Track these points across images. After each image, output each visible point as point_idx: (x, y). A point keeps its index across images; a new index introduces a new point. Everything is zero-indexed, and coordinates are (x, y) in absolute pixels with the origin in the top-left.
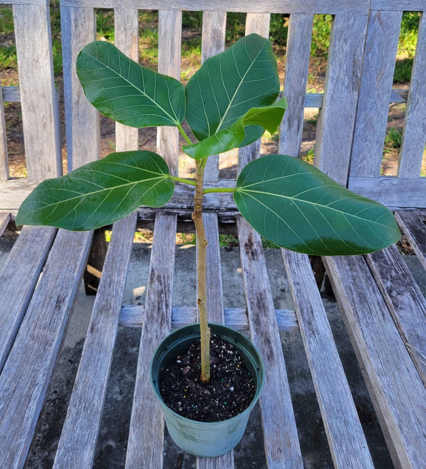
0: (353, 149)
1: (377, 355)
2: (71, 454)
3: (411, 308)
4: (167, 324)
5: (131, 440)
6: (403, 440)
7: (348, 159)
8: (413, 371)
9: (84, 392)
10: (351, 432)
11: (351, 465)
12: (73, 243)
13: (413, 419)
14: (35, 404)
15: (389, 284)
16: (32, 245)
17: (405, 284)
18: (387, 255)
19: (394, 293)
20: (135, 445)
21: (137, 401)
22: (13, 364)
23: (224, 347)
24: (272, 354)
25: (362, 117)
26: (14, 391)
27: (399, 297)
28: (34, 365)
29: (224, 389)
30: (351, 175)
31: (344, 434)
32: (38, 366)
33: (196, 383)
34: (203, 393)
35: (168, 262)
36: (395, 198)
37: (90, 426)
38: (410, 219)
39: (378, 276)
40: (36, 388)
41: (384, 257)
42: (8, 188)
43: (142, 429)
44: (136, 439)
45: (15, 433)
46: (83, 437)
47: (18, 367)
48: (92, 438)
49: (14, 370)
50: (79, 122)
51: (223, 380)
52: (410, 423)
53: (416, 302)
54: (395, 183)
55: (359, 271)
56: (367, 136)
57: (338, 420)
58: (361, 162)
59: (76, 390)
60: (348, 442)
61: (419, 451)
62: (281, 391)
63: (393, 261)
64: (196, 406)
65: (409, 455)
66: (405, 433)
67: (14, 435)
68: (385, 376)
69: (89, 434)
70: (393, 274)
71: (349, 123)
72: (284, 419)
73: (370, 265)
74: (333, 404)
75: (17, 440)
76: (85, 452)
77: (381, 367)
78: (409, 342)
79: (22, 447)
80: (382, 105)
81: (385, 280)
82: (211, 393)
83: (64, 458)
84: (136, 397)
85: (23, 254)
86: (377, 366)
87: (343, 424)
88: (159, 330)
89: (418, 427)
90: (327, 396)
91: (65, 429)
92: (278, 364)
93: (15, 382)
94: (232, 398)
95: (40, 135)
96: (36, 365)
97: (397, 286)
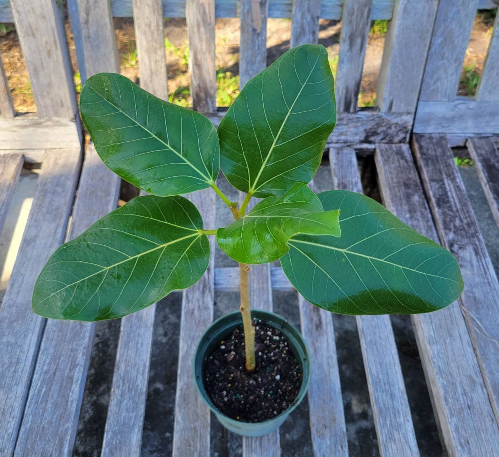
0: (427, 69)
1: (430, 320)
2: (119, 437)
3: (472, 265)
4: (210, 291)
5: (177, 421)
6: (447, 412)
7: (419, 83)
8: (466, 337)
9: (127, 372)
10: (396, 405)
11: (393, 439)
12: (100, 194)
13: (459, 390)
14: (78, 386)
15: (451, 235)
16: (54, 198)
17: (469, 235)
18: (453, 198)
19: (456, 247)
20: (182, 426)
21: (182, 380)
22: (50, 343)
23: (269, 333)
24: (320, 323)
25: (441, 30)
26: (55, 374)
27: (460, 251)
28: (72, 344)
29: (270, 378)
30: (421, 99)
31: (389, 408)
32: (77, 345)
33: (241, 371)
34: (248, 383)
35: (208, 214)
36: (470, 123)
37: (135, 408)
38: (484, 149)
39: (440, 226)
40: (77, 369)
41: (449, 202)
42: (16, 126)
43: (188, 409)
44: (182, 419)
45: (61, 417)
46: (130, 420)
47: (56, 346)
48: (139, 420)
49: (51, 350)
50: (92, 46)
51: (268, 368)
52: (455, 394)
53: (479, 257)
54: (471, 106)
55: (420, 219)
56: (445, 53)
57: (384, 394)
58: (434, 84)
59: (118, 369)
60: (392, 415)
61: (461, 422)
62: (328, 364)
63: (459, 206)
64: (242, 396)
65: (451, 427)
66: (450, 405)
67: (60, 420)
68: (436, 344)
69: (135, 416)
70: (458, 222)
71: (424, 39)
72: (331, 394)
73: (433, 211)
74: (381, 376)
75: (63, 425)
76: (132, 435)
77: (433, 335)
78: (465, 305)
79: (70, 432)
80: (466, 15)
81: (447, 231)
82: (257, 383)
83: (113, 442)
84: (180, 375)
85: (45, 210)
86: (429, 334)
87: (389, 397)
88: (201, 300)
89: (463, 398)
90: (374, 367)
91: (111, 412)
92: (327, 334)
93: (54, 363)
94: (278, 386)
95: (45, 65)
96: (74, 344)
97: (460, 237)
